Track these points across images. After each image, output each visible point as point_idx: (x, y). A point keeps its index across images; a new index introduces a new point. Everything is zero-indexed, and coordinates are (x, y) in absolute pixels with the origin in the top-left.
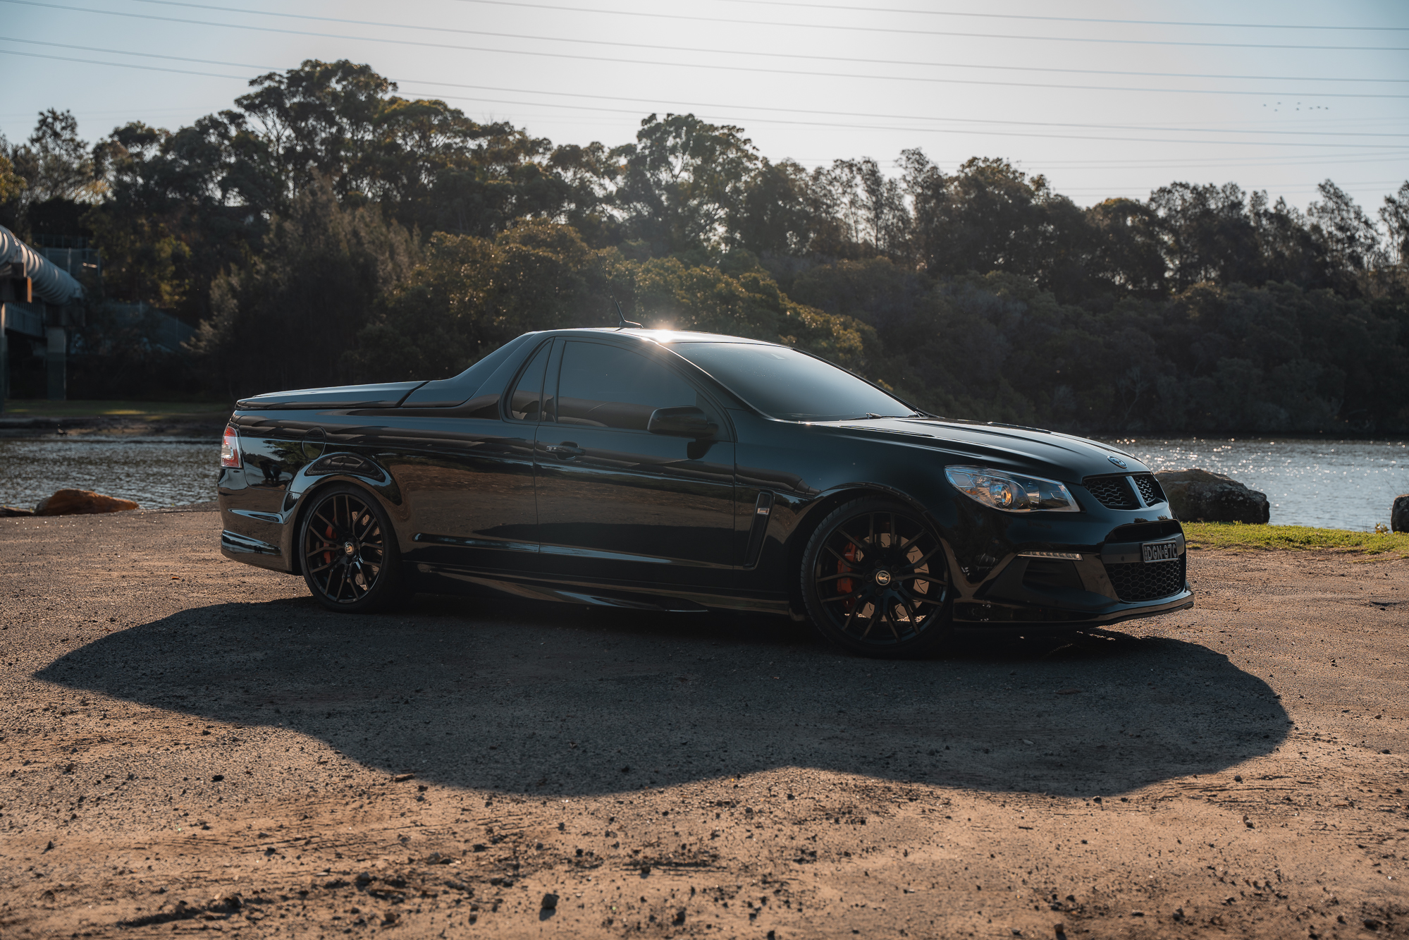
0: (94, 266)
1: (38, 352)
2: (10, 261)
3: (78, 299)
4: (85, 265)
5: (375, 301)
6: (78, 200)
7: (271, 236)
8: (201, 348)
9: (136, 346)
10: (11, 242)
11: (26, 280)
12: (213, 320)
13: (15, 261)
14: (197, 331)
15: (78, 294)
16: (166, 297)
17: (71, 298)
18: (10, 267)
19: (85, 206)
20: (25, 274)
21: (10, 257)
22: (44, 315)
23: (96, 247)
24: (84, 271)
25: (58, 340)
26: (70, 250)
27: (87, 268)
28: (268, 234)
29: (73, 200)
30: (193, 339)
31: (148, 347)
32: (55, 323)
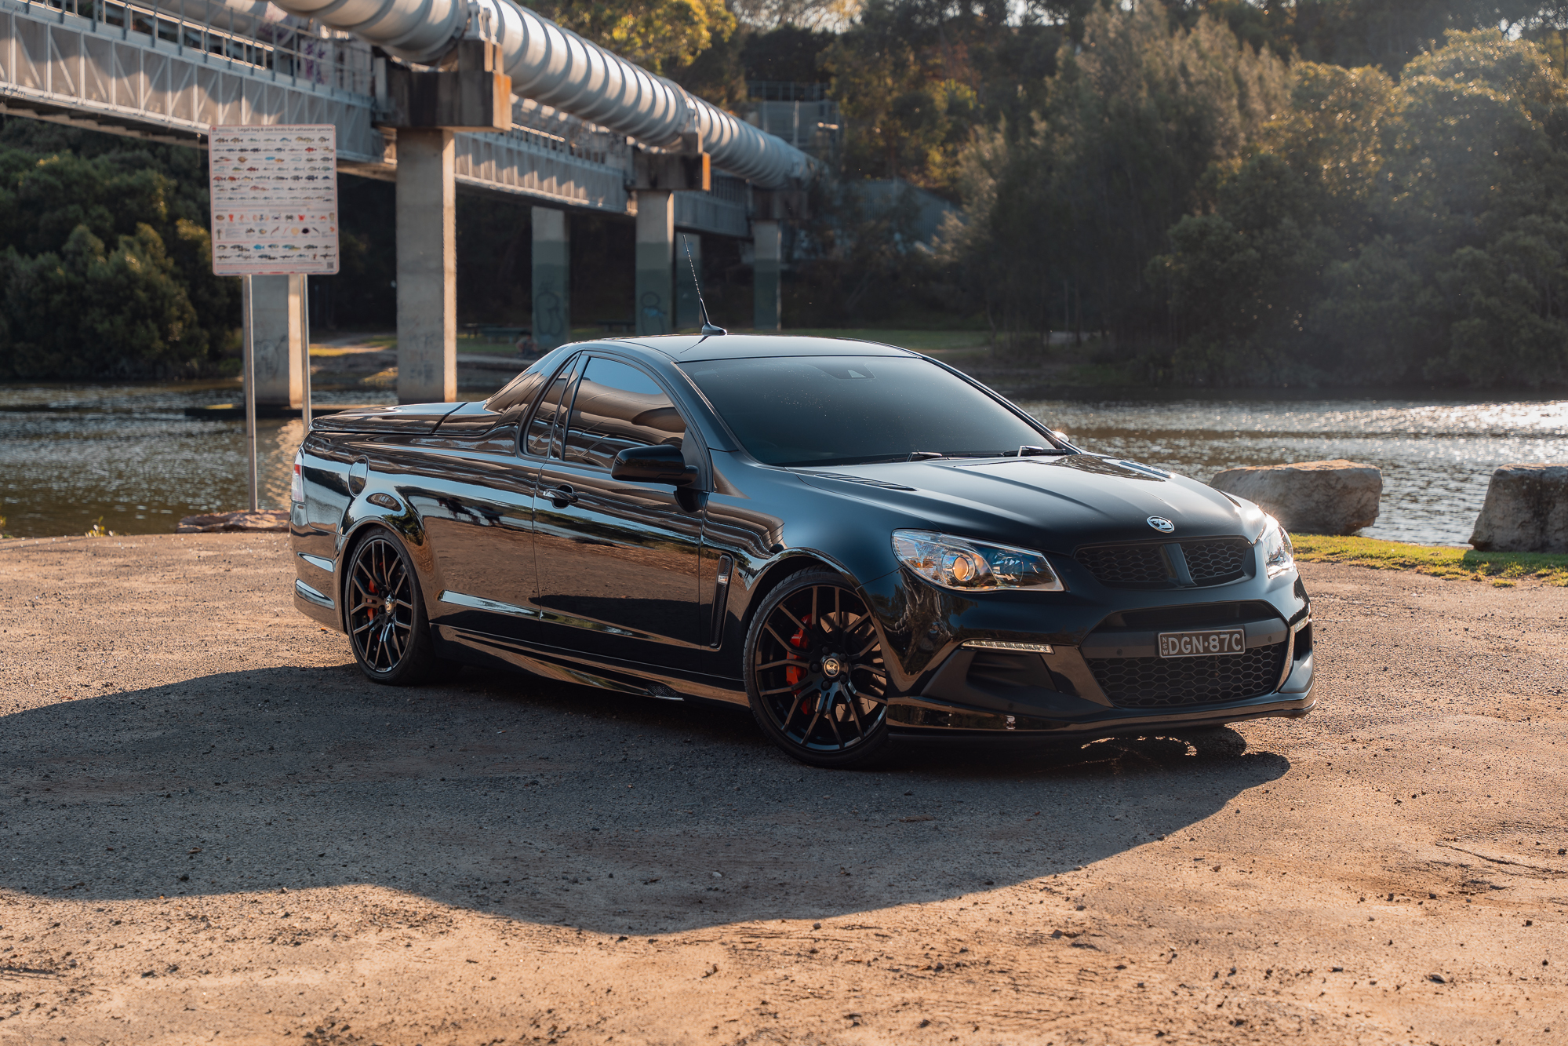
0: (834, 127)
1: (747, 259)
2: (680, 131)
3: (798, 180)
4: (821, 125)
5: (1204, 175)
6: (818, 29)
7: (1058, 77)
8: (946, 252)
9: (884, 247)
10: (680, 102)
11: (700, 159)
12: (962, 210)
13: (688, 129)
14: (940, 227)
15: (800, 171)
16: (936, 172)
17: (787, 178)
18: (679, 140)
19: (827, 37)
20: (700, 149)
21: (680, 124)
22: (750, 204)
23: (836, 97)
24: (819, 134)
25: (770, 241)
26: (797, 104)
27: (821, 129)
28: (1052, 74)
29: (810, 29)
30: (936, 239)
31: (900, 247)
32: (766, 216)
